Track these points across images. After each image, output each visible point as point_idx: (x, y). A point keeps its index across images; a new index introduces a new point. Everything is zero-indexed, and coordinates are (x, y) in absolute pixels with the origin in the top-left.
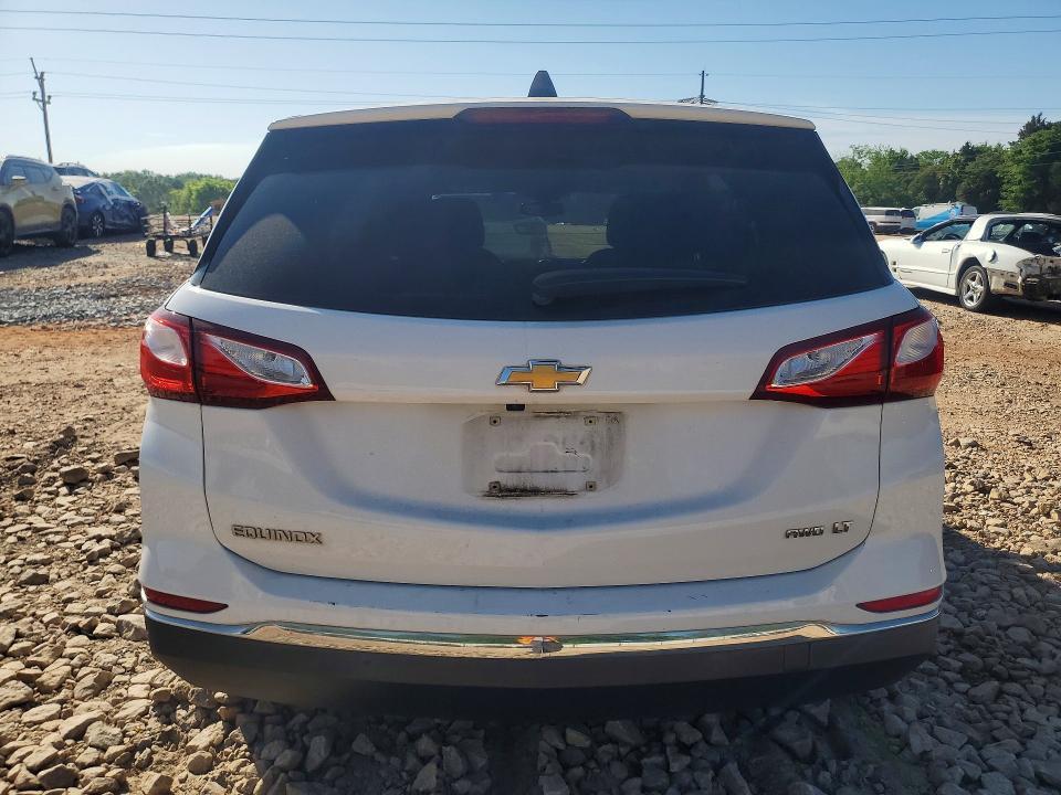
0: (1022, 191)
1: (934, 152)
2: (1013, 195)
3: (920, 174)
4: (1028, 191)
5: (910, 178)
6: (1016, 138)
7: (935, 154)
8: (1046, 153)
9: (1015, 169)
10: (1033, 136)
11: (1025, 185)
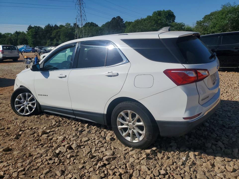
0: (32, 41)
1: (8, 33)
2: (31, 42)
3: (7, 39)
4: (33, 41)
5: (4, 40)
6: (27, 30)
7: (8, 34)
8: (34, 33)
9: (29, 37)
10: (31, 30)
11: (33, 40)
